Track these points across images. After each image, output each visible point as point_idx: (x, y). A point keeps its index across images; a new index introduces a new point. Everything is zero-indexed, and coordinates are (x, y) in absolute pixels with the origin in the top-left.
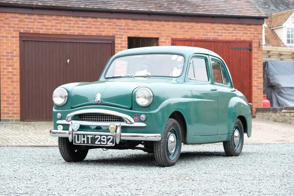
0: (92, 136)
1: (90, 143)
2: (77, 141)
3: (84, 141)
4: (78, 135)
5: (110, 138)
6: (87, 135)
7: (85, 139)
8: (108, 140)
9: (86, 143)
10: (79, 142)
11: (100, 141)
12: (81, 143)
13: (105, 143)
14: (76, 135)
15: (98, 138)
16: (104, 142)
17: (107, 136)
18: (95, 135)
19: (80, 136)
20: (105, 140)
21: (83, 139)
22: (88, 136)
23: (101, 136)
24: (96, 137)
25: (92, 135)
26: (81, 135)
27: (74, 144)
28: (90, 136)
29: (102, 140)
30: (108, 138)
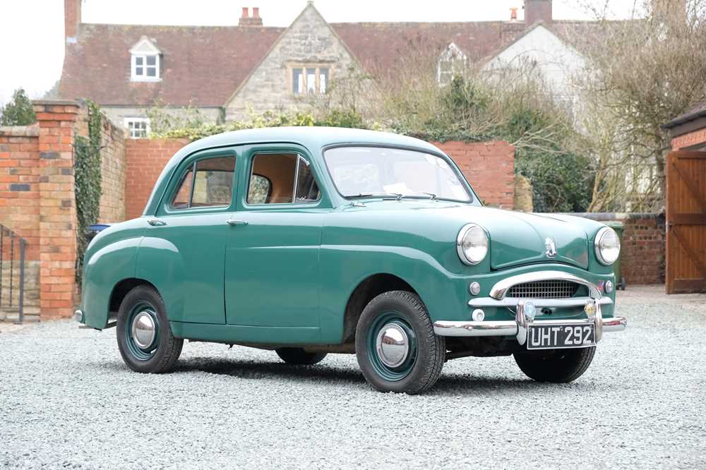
0: (558, 329)
1: (555, 344)
2: (535, 342)
3: (546, 340)
4: (536, 328)
5: (587, 331)
6: (551, 327)
7: (548, 336)
8: (584, 334)
9: (549, 344)
10: (538, 344)
11: (572, 338)
12: (540, 346)
13: (580, 342)
14: (533, 329)
15: (569, 331)
16: (578, 339)
17: (583, 326)
18: (564, 327)
19: (540, 329)
20: (580, 335)
21: (544, 337)
22: (553, 329)
23: (573, 327)
24: (566, 331)
25: (559, 326)
26: (542, 327)
27: (528, 349)
28: (556, 330)
29: (576, 335)
30: (584, 331)
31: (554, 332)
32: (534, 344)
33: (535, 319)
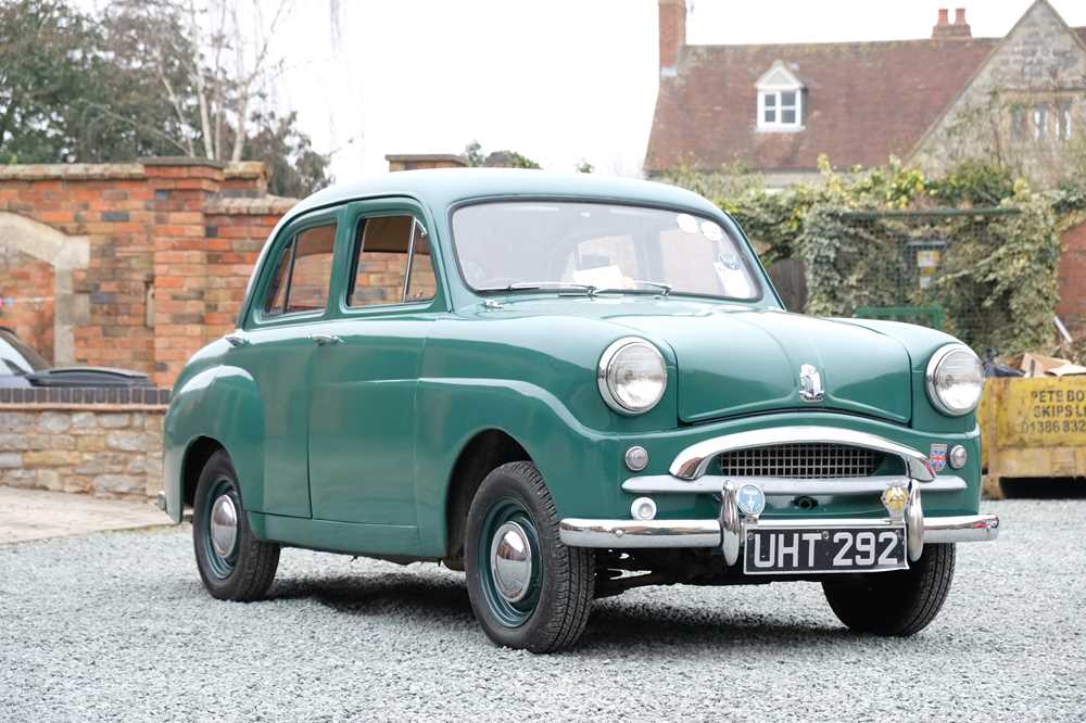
0: (818, 537)
1: (811, 564)
2: (762, 559)
3: (788, 558)
4: (765, 534)
5: (888, 541)
6: (801, 532)
7: (794, 550)
8: (880, 548)
9: (795, 564)
10: (770, 564)
11: (852, 553)
12: (775, 567)
13: (870, 561)
14: (758, 537)
15: (844, 542)
16: (865, 555)
17: (877, 532)
18: (832, 532)
19: (773, 536)
20: (871, 548)
21: (783, 550)
22: (805, 537)
23: (854, 532)
24: (836, 540)
25: (820, 531)
26: (777, 532)
27: (745, 572)
28: (812, 538)
29: (860, 547)
30: (881, 540)
31: (807, 542)
32: (758, 563)
33: (761, 517)
